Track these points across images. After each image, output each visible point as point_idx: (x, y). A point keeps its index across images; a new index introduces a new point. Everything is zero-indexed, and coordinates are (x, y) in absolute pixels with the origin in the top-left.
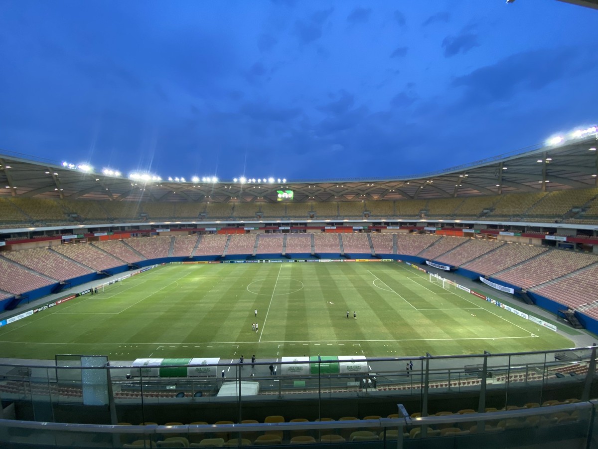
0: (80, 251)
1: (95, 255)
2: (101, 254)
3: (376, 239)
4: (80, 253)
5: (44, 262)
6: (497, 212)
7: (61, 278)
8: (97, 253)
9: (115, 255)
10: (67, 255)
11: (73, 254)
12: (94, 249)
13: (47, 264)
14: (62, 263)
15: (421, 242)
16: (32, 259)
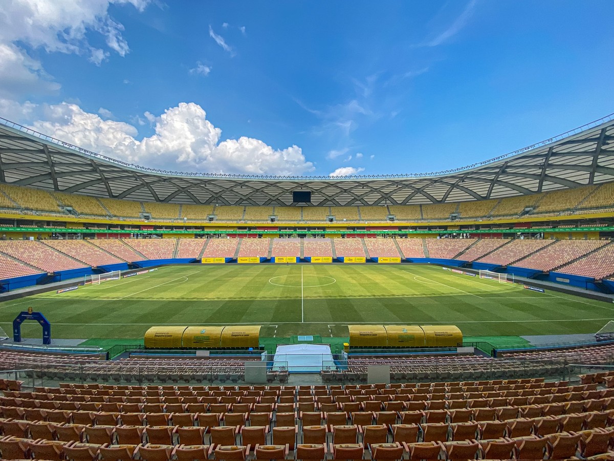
0: (73, 246)
1: (89, 251)
2: (97, 251)
3: (404, 244)
4: (73, 249)
5: (30, 252)
6: (542, 208)
7: (50, 270)
8: (93, 249)
9: (113, 253)
10: (58, 248)
11: (66, 248)
12: (89, 245)
13: (34, 255)
14: (52, 255)
15: (455, 246)
16: (17, 249)
